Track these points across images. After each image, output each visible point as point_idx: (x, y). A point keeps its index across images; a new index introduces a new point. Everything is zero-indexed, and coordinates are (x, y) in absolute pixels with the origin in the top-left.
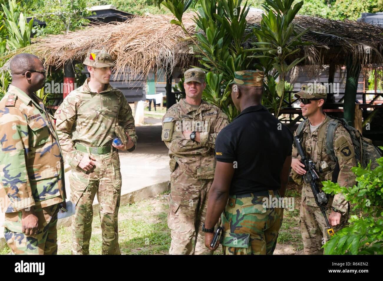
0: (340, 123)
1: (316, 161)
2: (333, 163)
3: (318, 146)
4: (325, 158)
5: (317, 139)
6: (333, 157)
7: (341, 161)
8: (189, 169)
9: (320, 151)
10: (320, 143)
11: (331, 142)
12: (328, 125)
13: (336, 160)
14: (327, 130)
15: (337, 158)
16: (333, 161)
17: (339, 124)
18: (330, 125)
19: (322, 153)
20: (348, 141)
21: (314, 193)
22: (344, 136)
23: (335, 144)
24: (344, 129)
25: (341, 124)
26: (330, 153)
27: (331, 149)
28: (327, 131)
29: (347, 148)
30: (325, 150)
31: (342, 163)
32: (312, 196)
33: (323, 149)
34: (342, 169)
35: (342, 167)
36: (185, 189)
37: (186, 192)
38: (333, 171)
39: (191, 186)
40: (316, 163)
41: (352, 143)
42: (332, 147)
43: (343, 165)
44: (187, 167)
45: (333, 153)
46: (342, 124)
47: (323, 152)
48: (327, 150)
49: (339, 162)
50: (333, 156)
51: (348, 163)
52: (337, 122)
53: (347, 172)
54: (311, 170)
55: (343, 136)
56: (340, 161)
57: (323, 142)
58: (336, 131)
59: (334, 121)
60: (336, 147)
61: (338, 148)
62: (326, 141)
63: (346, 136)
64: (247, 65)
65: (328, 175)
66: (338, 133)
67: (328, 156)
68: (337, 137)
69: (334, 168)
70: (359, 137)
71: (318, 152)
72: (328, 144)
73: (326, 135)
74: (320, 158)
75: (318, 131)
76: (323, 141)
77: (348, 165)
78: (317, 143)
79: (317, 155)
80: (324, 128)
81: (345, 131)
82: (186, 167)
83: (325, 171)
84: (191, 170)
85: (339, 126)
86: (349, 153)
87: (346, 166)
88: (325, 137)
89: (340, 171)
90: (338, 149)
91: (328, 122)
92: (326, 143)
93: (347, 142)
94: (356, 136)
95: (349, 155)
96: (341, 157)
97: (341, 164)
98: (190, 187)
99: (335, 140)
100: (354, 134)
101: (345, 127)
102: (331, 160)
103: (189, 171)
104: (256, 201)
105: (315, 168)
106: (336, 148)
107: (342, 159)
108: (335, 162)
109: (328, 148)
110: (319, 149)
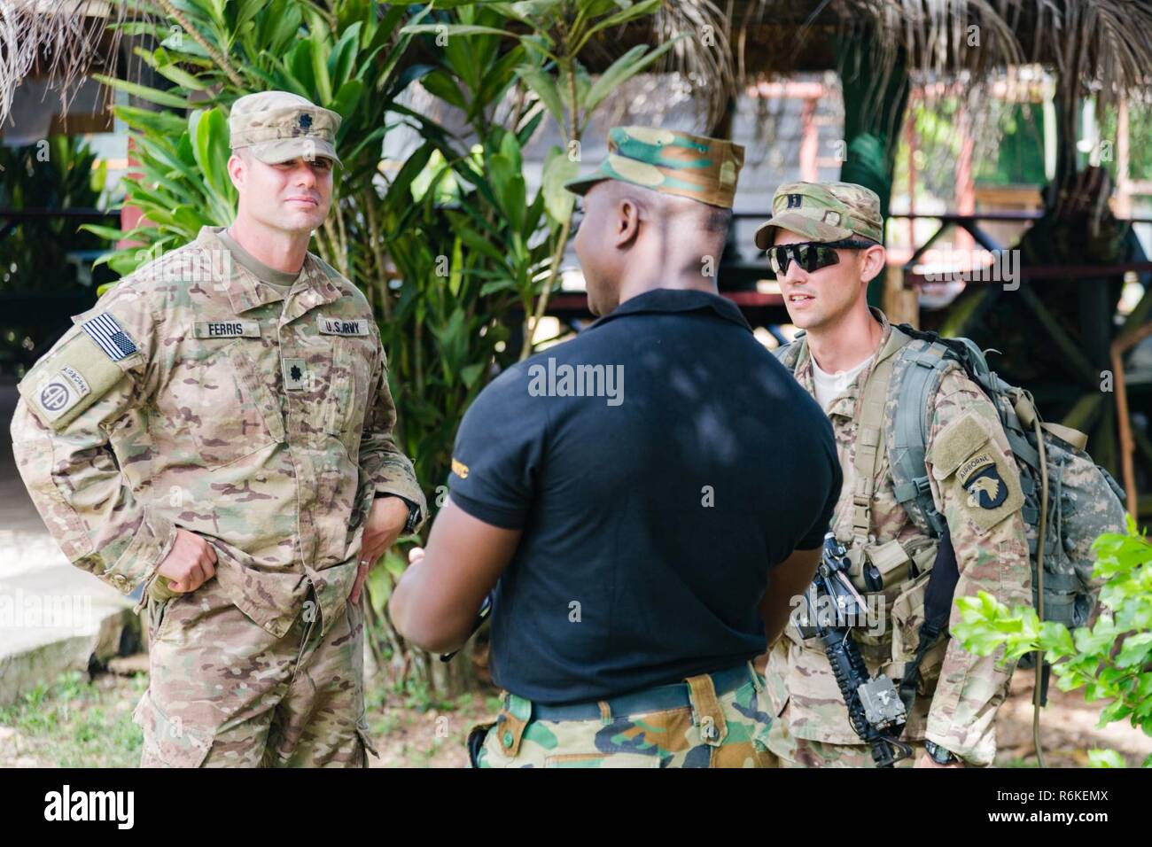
0: (951, 357)
1: (847, 538)
2: (924, 539)
3: (856, 468)
4: (887, 518)
5: (848, 433)
6: (927, 516)
7: (966, 533)
8: (261, 591)
9: (868, 490)
10: (866, 450)
11: (914, 444)
12: (898, 370)
13: (939, 531)
14: (896, 389)
15: (943, 519)
16: (922, 533)
17: (950, 362)
18: (908, 367)
19: (873, 498)
20: (993, 442)
21: (842, 683)
22: (975, 416)
23: (935, 455)
24: (972, 386)
25: (956, 364)
26: (913, 495)
27: (918, 480)
28: (897, 397)
29: (991, 471)
30: (891, 483)
31: (969, 540)
32: (837, 693)
33: (882, 481)
34: (970, 567)
35: (969, 559)
36: (237, 671)
37: (238, 686)
38: (927, 579)
39: (262, 655)
40: (848, 545)
41: (1009, 448)
42: (923, 468)
43: (974, 549)
44: (255, 580)
45: (924, 494)
46: (961, 362)
47: (878, 495)
48: (898, 481)
49: (953, 535)
50: (925, 508)
51: (997, 540)
52: (941, 355)
53: (994, 580)
54: (832, 574)
55: (970, 418)
56: (958, 534)
57: (877, 448)
58: (940, 397)
59: (923, 349)
60: (943, 467)
61: (948, 472)
62: (892, 444)
63: (985, 415)
64: (382, 73)
65: (908, 598)
66: (948, 403)
67: (901, 511)
68: (944, 423)
69: (929, 566)
70: (1033, 423)
71: (859, 492)
72: (902, 453)
73: (894, 413)
74: (866, 521)
75: (857, 395)
76: (879, 441)
77: (997, 547)
78: (853, 453)
79: (852, 508)
80: (881, 380)
81: (974, 395)
82: (249, 583)
83: (892, 581)
84: (270, 597)
85: (949, 373)
86: (998, 495)
87: (988, 552)
88: (889, 423)
89: (962, 577)
90: (952, 477)
91: (897, 357)
92: (894, 452)
93: (987, 442)
94: (1020, 419)
95: (1000, 505)
96: (965, 515)
97: (964, 546)
98: (258, 660)
99: (935, 434)
100: (1011, 409)
101: (972, 377)
102: (915, 527)
103: (259, 600)
104: (617, 739)
105: (846, 568)
106: (939, 474)
107: (970, 523)
108: (933, 535)
109: (902, 474)
110: (861, 482)
